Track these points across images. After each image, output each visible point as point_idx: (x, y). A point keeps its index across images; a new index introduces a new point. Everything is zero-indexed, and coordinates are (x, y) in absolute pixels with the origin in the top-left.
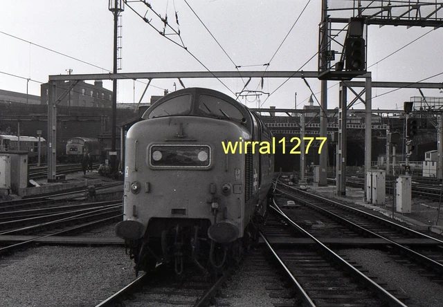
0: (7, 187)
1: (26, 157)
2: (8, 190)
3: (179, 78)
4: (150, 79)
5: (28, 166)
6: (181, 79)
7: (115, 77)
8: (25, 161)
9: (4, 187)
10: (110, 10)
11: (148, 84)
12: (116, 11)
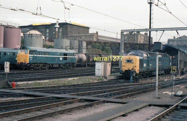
0: (102, 76)
1: (110, 63)
2: (103, 77)
3: (176, 30)
4: (164, 31)
5: (111, 67)
6: (177, 31)
7: (150, 30)
8: (110, 65)
9: (101, 75)
10: (148, 3)
11: (163, 33)
12: (151, 3)
